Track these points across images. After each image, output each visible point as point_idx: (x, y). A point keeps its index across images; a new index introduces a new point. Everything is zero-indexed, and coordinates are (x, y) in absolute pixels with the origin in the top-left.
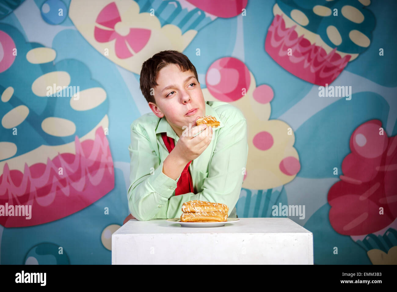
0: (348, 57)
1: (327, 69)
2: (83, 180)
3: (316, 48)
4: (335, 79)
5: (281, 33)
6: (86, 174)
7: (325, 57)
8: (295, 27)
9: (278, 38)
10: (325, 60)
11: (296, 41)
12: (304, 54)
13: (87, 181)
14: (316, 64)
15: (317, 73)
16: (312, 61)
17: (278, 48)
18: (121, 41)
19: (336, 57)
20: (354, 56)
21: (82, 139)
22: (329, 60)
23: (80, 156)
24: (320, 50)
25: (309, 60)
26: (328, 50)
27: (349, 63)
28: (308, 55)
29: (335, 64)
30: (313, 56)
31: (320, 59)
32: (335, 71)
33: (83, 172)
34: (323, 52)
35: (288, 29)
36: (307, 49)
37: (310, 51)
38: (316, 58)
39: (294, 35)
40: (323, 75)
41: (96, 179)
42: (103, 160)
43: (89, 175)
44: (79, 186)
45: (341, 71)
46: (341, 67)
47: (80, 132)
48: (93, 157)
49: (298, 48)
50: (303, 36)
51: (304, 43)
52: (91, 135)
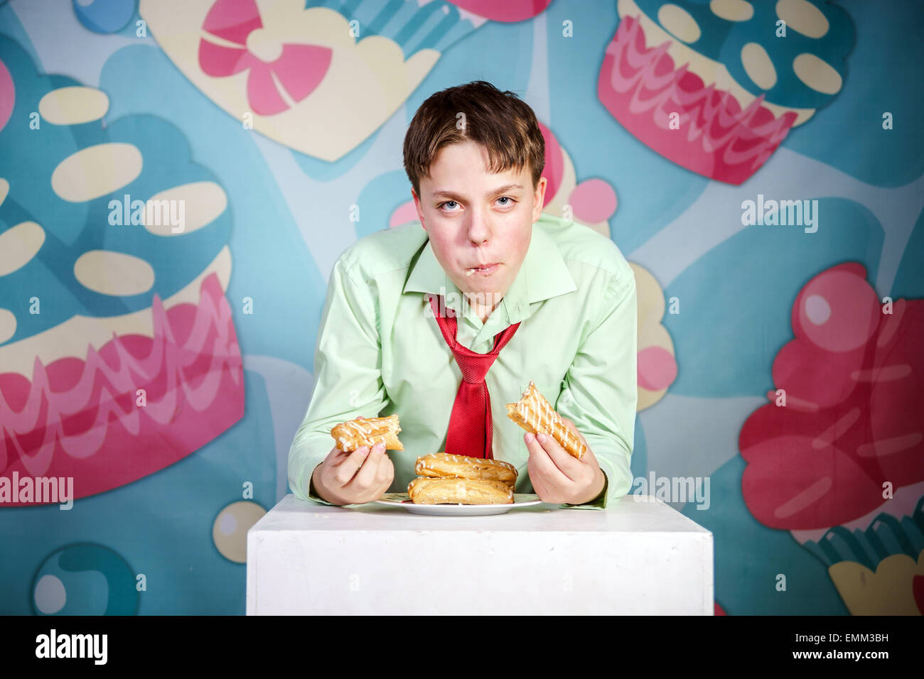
0: (791, 117)
1: (742, 145)
2: (171, 397)
3: (717, 96)
4: (759, 167)
5: (634, 59)
6: (179, 383)
7: (738, 117)
8: (668, 45)
9: (627, 71)
10: (737, 123)
11: (670, 77)
12: (688, 108)
13: (181, 399)
14: (717, 132)
15: (719, 153)
16: (707, 126)
17: (630, 93)
18: (261, 73)
19: (763, 116)
20: (804, 115)
21: (170, 303)
22: (745, 123)
23: (165, 341)
24: (724, 100)
25: (700, 123)
26: (745, 99)
27: (793, 130)
28: (697, 110)
29: (760, 131)
30: (709, 114)
31: (724, 122)
32: (759, 149)
33: (171, 379)
34: (733, 105)
35: (651, 49)
36: (695, 97)
37: (701, 103)
38: (716, 118)
39: (665, 63)
40: (731, 158)
41: (204, 394)
42: (219, 350)
43: (185, 385)
44: (162, 412)
45: (773, 149)
46: (773, 140)
47: (165, 286)
48: (195, 344)
49: (673, 94)
50: (687, 65)
51: (690, 82)
52: (190, 294)
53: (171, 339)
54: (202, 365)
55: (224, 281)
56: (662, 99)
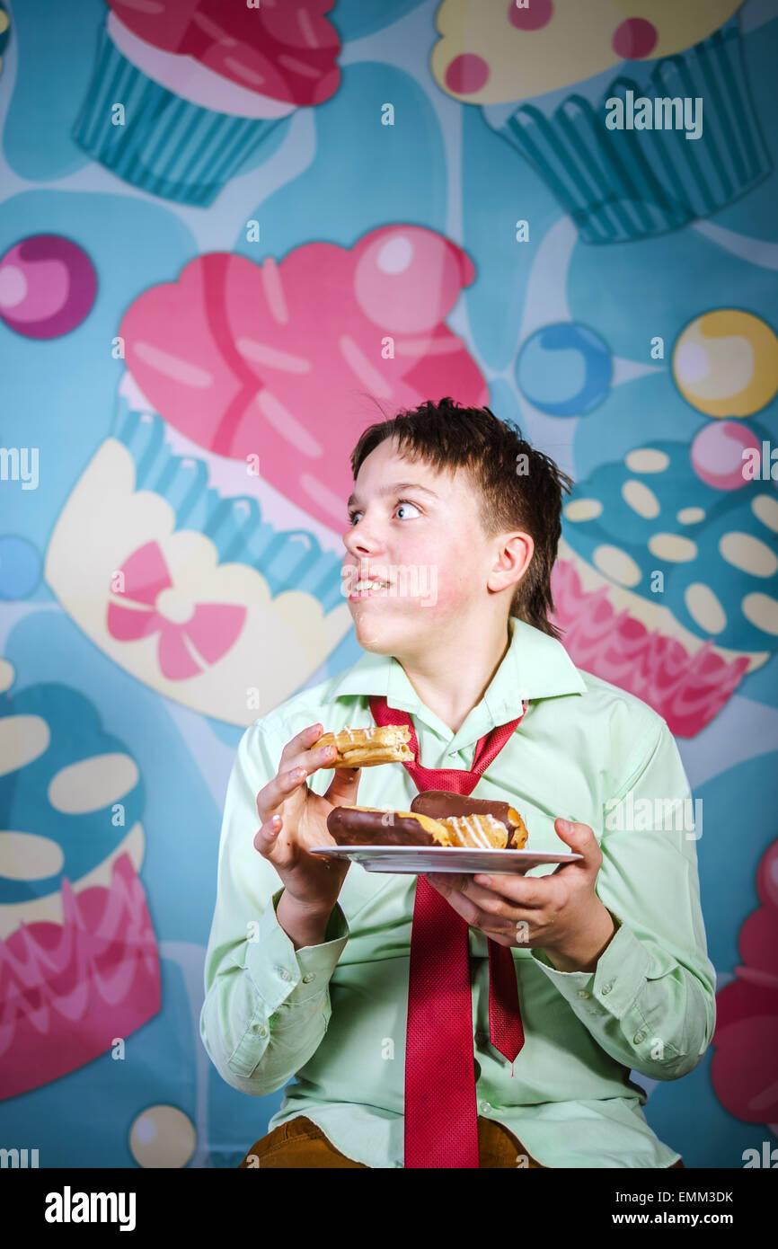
0: (744, 662)
1: (693, 694)
2: (81, 991)
3: (662, 643)
4: (712, 718)
5: (571, 606)
6: (90, 974)
7: (686, 664)
8: (605, 589)
9: (564, 619)
10: (684, 672)
11: (610, 624)
12: (631, 657)
13: (93, 992)
14: (664, 680)
16: (653, 676)
18: (172, 637)
19: (713, 663)
20: (757, 659)
21: (80, 886)
22: (694, 670)
23: (75, 928)
24: (670, 647)
25: (646, 672)
26: (693, 645)
27: (746, 676)
28: (640, 659)
29: (711, 679)
30: (654, 661)
31: (672, 669)
32: (711, 698)
33: (82, 970)
34: (680, 653)
35: (588, 595)
36: (638, 644)
37: (645, 650)
38: (662, 667)
39: (604, 609)
40: (681, 709)
41: (115, 987)
42: (133, 937)
43: (97, 978)
44: (73, 1006)
45: (726, 698)
46: (726, 688)
47: (74, 869)
48: (107, 931)
49: (616, 642)
50: (627, 611)
51: (631, 628)
52: (101, 876)
53: (82, 926)
54: (114, 954)
55: (137, 862)
56: (602, 648)
